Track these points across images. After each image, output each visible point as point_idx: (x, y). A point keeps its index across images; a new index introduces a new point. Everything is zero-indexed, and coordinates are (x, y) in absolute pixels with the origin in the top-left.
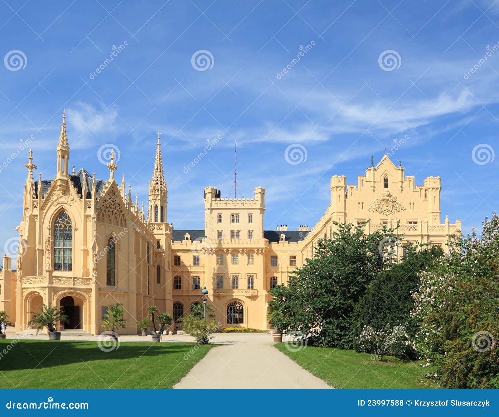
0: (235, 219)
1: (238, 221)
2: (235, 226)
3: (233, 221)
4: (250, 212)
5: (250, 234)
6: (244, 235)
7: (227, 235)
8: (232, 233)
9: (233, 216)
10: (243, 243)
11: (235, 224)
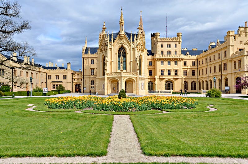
0: (169, 46)
1: (170, 47)
2: (169, 49)
3: (168, 47)
4: (176, 43)
5: (176, 52)
6: (173, 53)
7: (165, 53)
8: (168, 52)
9: (168, 45)
10: (173, 56)
11: (169, 48)
